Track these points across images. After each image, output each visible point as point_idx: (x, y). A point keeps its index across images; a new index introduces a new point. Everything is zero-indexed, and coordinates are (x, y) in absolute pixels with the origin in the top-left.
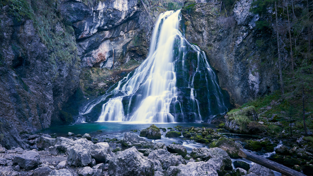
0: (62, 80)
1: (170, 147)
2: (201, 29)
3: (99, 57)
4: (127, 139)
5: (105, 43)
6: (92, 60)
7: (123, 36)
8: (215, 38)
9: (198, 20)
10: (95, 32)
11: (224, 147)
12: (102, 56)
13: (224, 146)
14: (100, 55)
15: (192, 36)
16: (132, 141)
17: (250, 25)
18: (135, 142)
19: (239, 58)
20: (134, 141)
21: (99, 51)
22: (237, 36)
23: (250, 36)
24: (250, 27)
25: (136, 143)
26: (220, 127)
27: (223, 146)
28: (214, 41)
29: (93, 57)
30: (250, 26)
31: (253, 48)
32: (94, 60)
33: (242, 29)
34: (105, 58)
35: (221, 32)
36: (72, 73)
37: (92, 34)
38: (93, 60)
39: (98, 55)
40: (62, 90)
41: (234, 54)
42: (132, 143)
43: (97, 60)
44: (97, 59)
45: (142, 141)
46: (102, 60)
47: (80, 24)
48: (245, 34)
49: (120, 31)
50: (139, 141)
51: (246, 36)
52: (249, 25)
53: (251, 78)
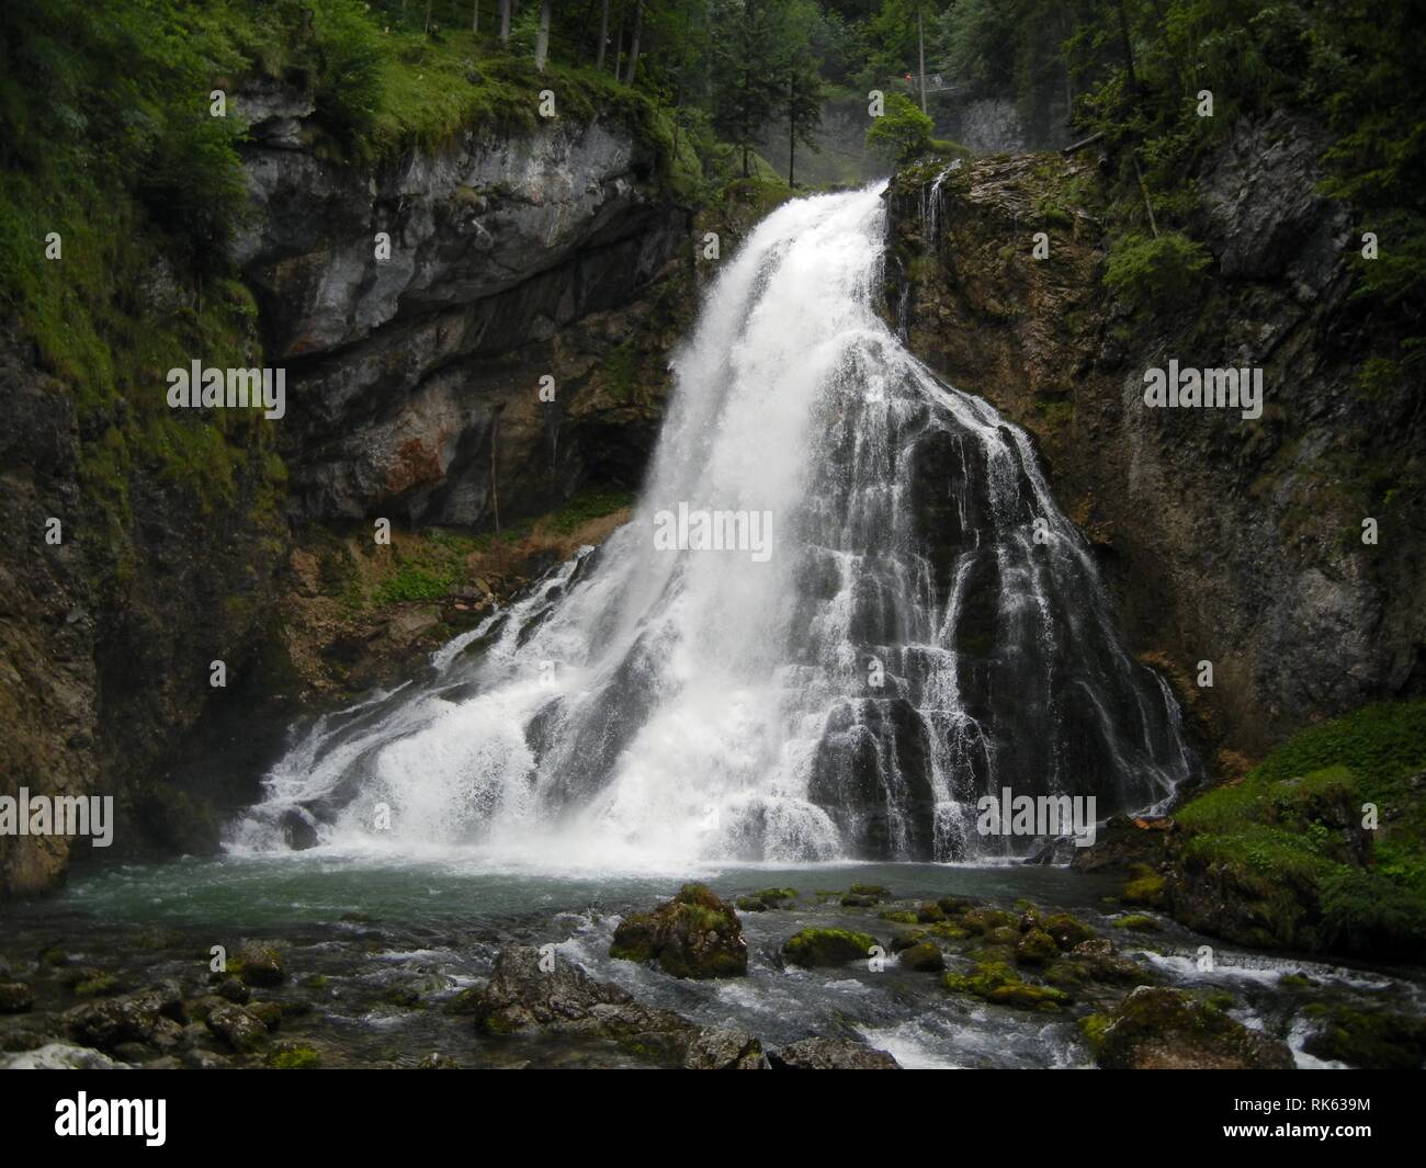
0: (166, 596)
1: (791, 1062)
2: (1001, 303)
3: (406, 465)
4: (509, 989)
5: (443, 382)
6: (364, 483)
7: (549, 341)
8: (1090, 355)
9: (984, 251)
10: (382, 320)
11: (1164, 1055)
12: (421, 458)
13: (1170, 1052)
14: (412, 450)
15: (948, 341)
16: (544, 1004)
17: (1294, 279)
18: (563, 1012)
19: (1236, 468)
20: (556, 1004)
21: (405, 429)
22: (1217, 339)
23: (1299, 339)
24: (1297, 290)
25: (570, 1016)
26: (1129, 904)
27: (1157, 1052)
28: (1081, 375)
29: (370, 465)
30: (1297, 283)
31: (1323, 414)
32: (375, 482)
33: (1248, 298)
34: (438, 471)
35: (1122, 316)
36: (231, 553)
37: (365, 331)
38: (367, 478)
39: (399, 449)
40: (165, 655)
41: (1204, 445)
42: (540, 1022)
43: (391, 477)
44: (394, 471)
45: (611, 1006)
46: (420, 483)
47: (296, 273)
48: (1267, 329)
49: (534, 317)
50: (592, 1004)
51: (1272, 341)
52: (1291, 274)
53: (1311, 591)
